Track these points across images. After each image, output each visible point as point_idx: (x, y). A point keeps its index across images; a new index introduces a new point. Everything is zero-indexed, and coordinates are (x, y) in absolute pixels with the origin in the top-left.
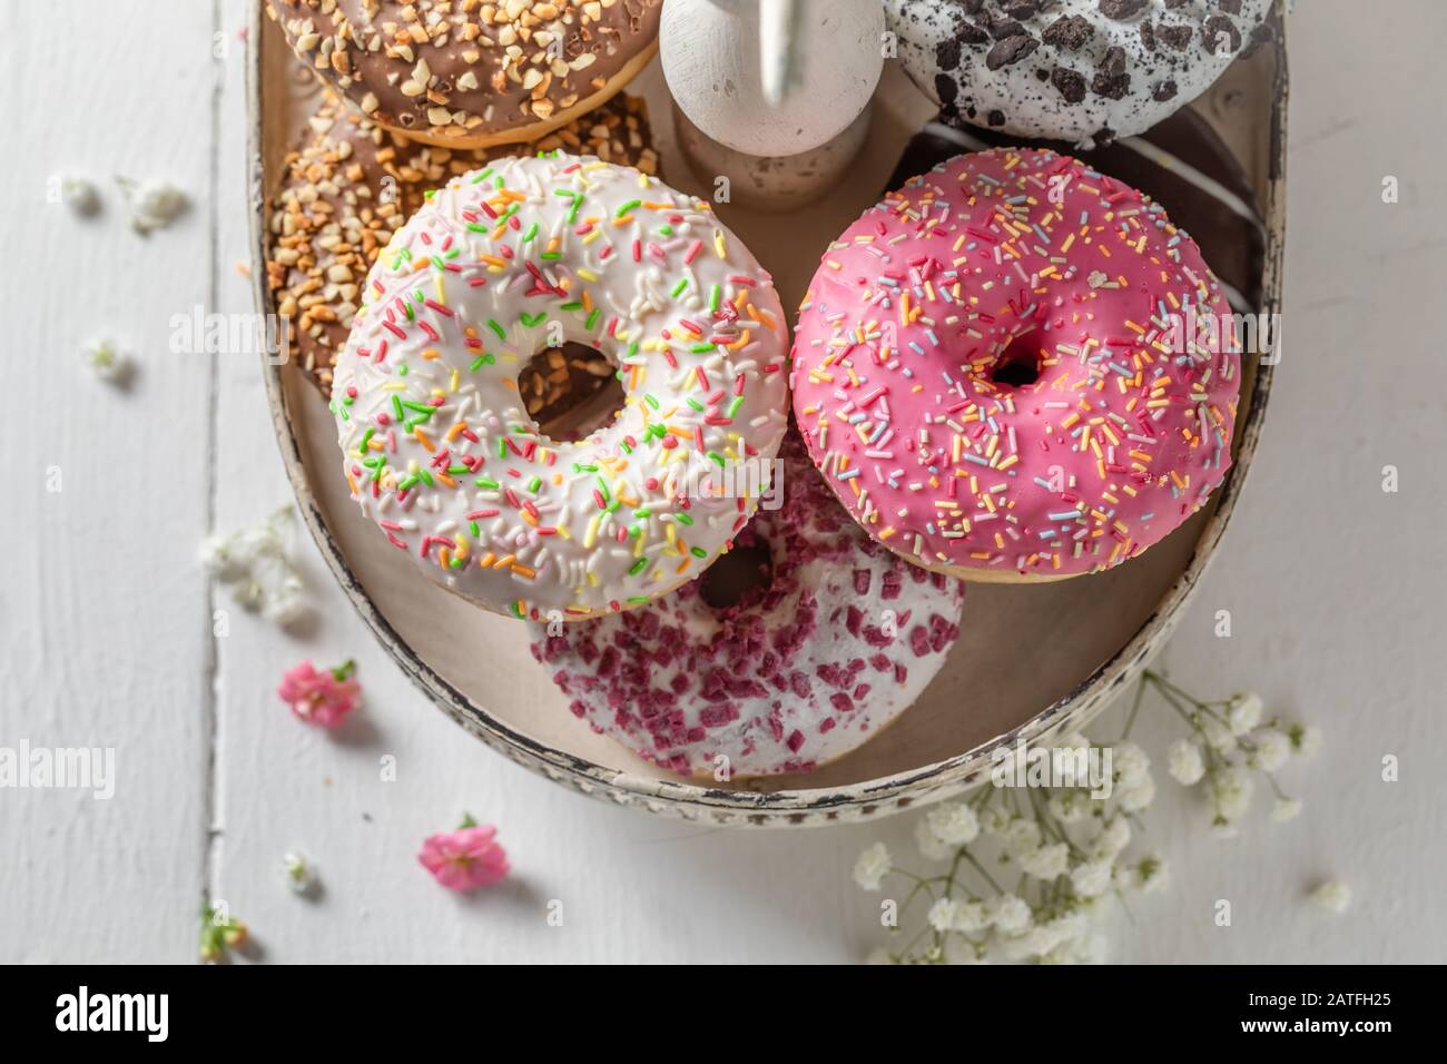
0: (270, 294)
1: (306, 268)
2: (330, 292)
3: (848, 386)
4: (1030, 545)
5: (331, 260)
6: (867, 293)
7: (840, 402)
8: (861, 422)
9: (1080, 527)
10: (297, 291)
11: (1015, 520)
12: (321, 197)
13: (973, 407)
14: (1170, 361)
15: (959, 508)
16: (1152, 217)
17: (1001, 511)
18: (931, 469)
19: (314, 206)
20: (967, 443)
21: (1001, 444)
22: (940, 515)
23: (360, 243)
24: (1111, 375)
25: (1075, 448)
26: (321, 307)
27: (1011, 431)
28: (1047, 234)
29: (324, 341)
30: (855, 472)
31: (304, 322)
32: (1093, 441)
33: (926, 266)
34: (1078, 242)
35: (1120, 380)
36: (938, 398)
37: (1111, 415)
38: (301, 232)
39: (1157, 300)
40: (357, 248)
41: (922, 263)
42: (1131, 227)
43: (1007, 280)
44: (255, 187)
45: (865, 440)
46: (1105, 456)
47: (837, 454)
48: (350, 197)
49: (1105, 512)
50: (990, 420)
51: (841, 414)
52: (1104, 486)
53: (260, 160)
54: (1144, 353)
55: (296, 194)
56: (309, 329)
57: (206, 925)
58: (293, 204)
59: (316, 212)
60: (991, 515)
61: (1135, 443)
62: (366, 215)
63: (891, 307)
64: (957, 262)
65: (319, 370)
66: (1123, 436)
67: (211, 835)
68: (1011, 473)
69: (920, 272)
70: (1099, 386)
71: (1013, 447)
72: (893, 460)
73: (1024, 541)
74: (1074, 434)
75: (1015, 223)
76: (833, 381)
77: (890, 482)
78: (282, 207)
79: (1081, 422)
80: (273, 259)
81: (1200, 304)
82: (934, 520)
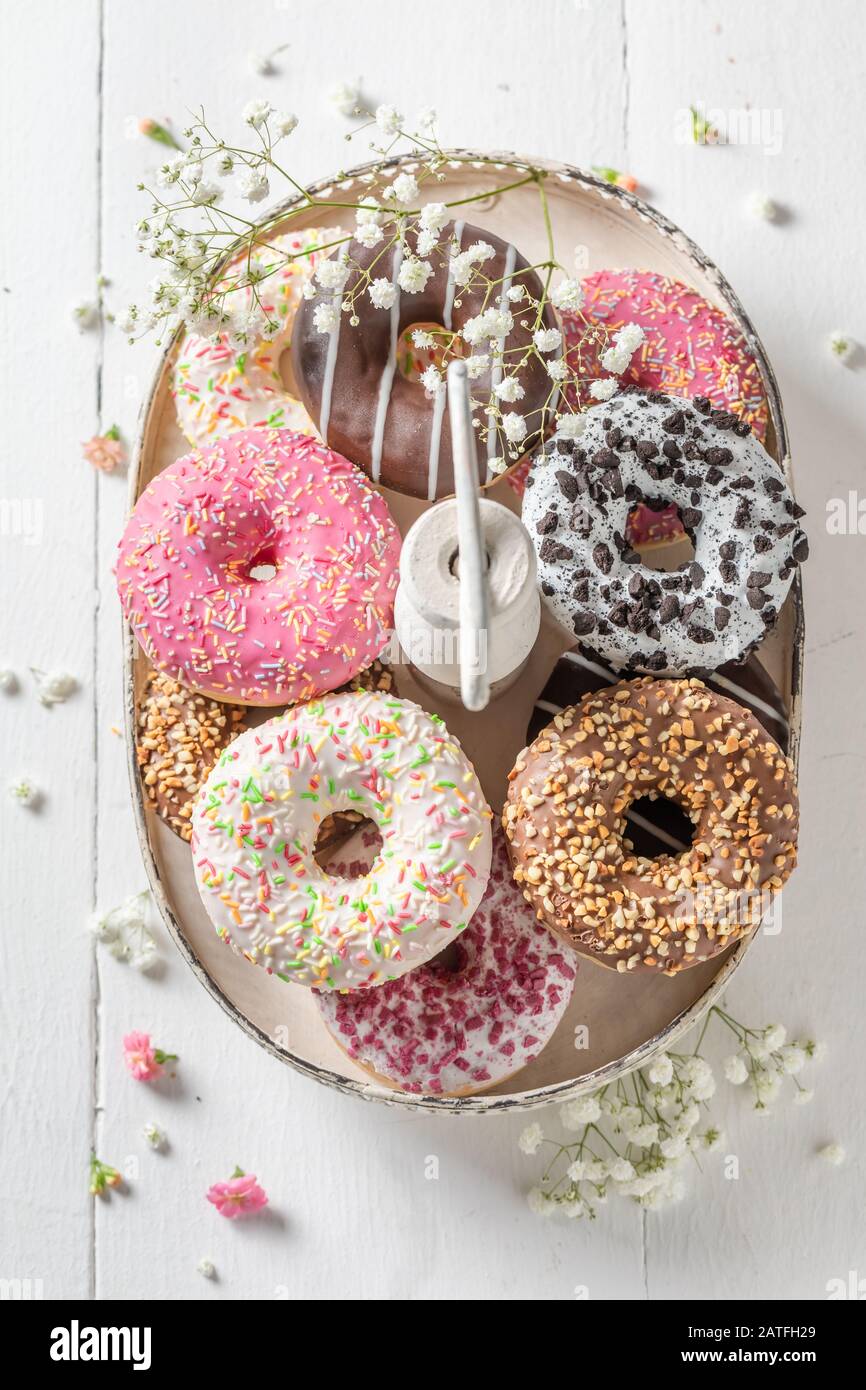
0: (139, 769)
1: (163, 753)
2: (179, 769)
3: (146, 570)
4: (248, 681)
5: (179, 747)
6: (166, 512)
7: (141, 579)
8: (152, 593)
9: (281, 673)
10: (157, 767)
11: (239, 665)
12: (172, 705)
13: (222, 591)
14: (351, 575)
15: (205, 654)
16: (356, 481)
17: (232, 659)
18: (190, 627)
19: (168, 711)
20: (214, 613)
21: (236, 616)
22: (194, 657)
23: (198, 735)
24: (313, 579)
25: (283, 624)
26: (173, 778)
27: (244, 609)
28: (284, 486)
29: (175, 800)
30: (145, 624)
31: (161, 788)
32: (295, 622)
33: (205, 499)
34: (303, 493)
35: (318, 583)
36: (200, 583)
37: (310, 606)
38: (160, 728)
39: (349, 535)
40: (196, 739)
41: (203, 496)
42: (340, 487)
43: (256, 513)
44: (129, 697)
45: (153, 605)
46: (301, 631)
47: (136, 613)
48: (191, 705)
49: (297, 666)
50: (232, 601)
51: (141, 587)
52: (298, 649)
53: (131, 679)
54: (335, 568)
55: (156, 702)
56: (165, 792)
57: (93, 1171)
58: (153, 709)
59: (169, 715)
60: (225, 660)
61: (322, 624)
62: (202, 717)
63: (179, 522)
64: (225, 498)
65: (171, 818)
66: (315, 619)
67: (96, 1111)
68: (240, 635)
69: (200, 502)
70: (303, 586)
71: (243, 619)
72: (168, 619)
73: (244, 678)
74: (284, 615)
75: (265, 477)
76: (138, 565)
77: (165, 633)
78: (146, 709)
79: (289, 607)
80: (141, 745)
81: (378, 540)
82: (190, 660)
